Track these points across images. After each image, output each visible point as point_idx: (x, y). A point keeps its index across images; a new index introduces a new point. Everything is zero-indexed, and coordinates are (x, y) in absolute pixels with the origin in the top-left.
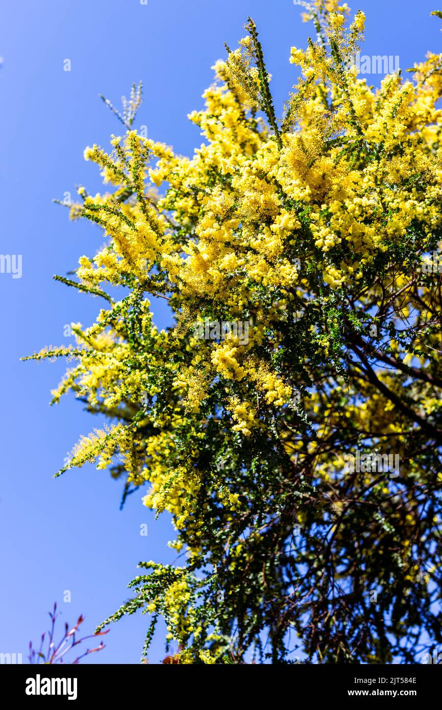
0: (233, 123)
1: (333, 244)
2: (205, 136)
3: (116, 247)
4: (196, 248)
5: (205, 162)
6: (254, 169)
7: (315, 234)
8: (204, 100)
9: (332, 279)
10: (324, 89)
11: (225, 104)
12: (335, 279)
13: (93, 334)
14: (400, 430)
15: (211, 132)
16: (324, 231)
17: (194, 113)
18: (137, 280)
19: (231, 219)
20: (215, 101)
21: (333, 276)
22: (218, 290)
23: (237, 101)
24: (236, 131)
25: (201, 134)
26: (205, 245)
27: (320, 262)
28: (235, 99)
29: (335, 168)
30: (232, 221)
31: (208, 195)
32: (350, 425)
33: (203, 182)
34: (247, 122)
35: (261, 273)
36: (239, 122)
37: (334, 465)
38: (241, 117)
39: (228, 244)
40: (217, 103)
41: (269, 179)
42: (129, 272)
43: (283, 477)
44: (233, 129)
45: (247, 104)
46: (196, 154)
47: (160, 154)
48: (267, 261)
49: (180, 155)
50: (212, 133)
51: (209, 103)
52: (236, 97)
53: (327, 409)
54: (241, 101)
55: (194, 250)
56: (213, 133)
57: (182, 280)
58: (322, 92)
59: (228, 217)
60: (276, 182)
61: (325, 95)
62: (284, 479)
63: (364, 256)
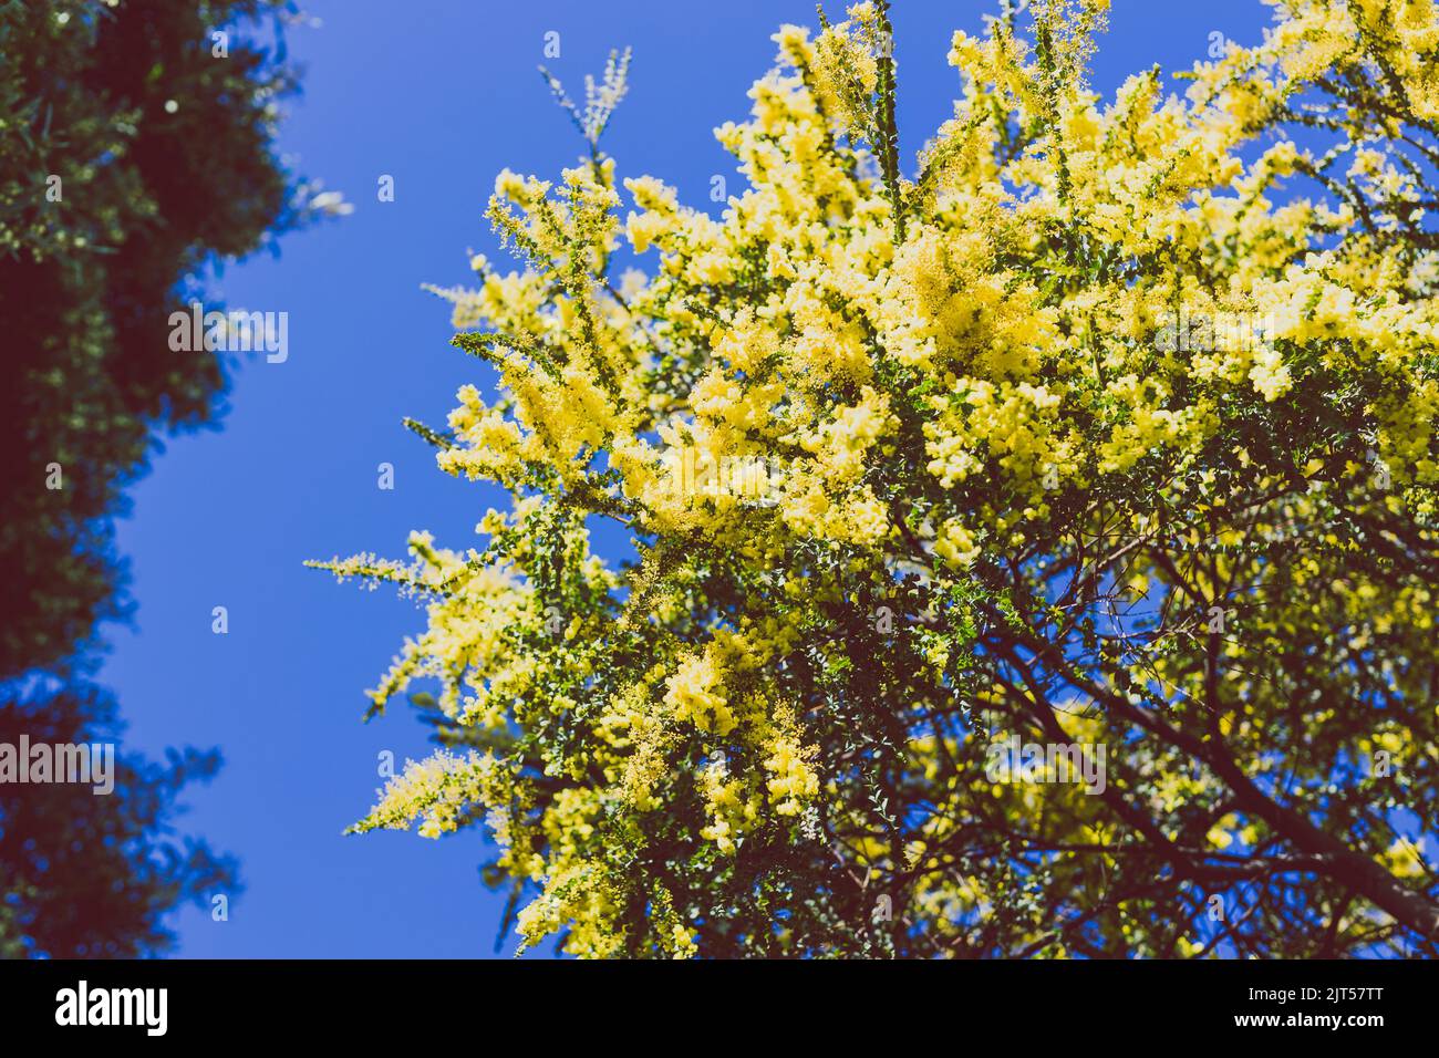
0: (807, 154)
1: (963, 475)
2: (745, 176)
3: (520, 411)
4: (689, 434)
5: (746, 229)
6: (820, 288)
7: (930, 448)
8: (752, 103)
9: (954, 549)
10: (1002, 104)
11: (793, 114)
12: (960, 550)
13: (452, 581)
14: (1106, 840)
15: (759, 167)
16: (950, 443)
17: (729, 126)
18: (559, 480)
19: (765, 383)
20: (773, 107)
21: (958, 542)
22: (723, 527)
23: (820, 111)
24: (812, 171)
25: (739, 169)
26: (706, 429)
27: (936, 506)
28: (815, 106)
29: (1006, 299)
30: (769, 387)
31: (725, 325)
32: (1001, 816)
33: (735, 268)
34: (837, 155)
35: (809, 517)
36: (820, 153)
37: (959, 897)
38: (826, 145)
39: (752, 434)
40: (777, 112)
41: (849, 313)
42: (544, 462)
43: (835, 917)
44: (807, 165)
45: (841, 120)
46: (730, 208)
47: (648, 202)
48: (827, 490)
49: (691, 209)
50: (761, 168)
51: (759, 110)
52: (819, 101)
53: (954, 772)
54: (828, 112)
55: (683, 437)
56: (764, 169)
57: (646, 508)
58: (999, 110)
59: (761, 378)
60: (865, 323)
61: (1004, 116)
62: (837, 921)
63: (1031, 501)
